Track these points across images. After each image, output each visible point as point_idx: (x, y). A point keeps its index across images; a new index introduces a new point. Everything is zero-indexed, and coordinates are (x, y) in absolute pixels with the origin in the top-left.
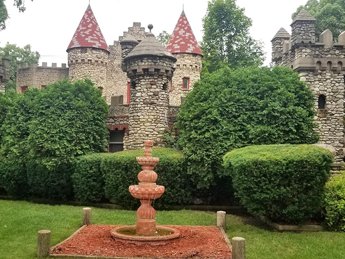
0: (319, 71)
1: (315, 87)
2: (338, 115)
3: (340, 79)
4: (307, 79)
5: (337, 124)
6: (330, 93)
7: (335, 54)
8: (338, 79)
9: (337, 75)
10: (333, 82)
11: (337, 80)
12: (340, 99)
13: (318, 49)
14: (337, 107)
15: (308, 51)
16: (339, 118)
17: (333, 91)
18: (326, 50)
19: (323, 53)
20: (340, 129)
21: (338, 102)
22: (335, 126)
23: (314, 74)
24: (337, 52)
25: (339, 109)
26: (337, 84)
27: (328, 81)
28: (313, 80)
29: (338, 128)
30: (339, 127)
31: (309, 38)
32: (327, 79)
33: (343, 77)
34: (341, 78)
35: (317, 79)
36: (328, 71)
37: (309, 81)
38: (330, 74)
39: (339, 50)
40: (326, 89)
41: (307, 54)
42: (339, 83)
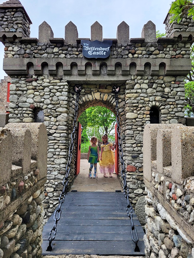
0: (34, 77)
1: (27, 98)
2: (58, 135)
3: (62, 87)
4: (17, 87)
5: (56, 147)
6: (48, 105)
7: (53, 53)
8: (60, 86)
9: (58, 81)
10: (52, 91)
11: (58, 87)
12: (61, 112)
13: (29, 46)
14: (57, 124)
15: (16, 49)
16: (58, 139)
17: (53, 102)
18: (40, 48)
19: (35, 51)
20: (61, 153)
21: (59, 118)
22: (53, 150)
23: (27, 80)
24: (56, 50)
25: (60, 127)
26: (58, 94)
27: (47, 89)
28: (25, 89)
29: (57, 153)
30: (59, 152)
31: (14, 30)
32: (45, 87)
33: (66, 83)
34: (64, 86)
35: (31, 87)
36: (46, 77)
37: (19, 90)
38: (48, 81)
39: (59, 47)
40: (43, 100)
41: (13, 53)
42: (61, 92)
